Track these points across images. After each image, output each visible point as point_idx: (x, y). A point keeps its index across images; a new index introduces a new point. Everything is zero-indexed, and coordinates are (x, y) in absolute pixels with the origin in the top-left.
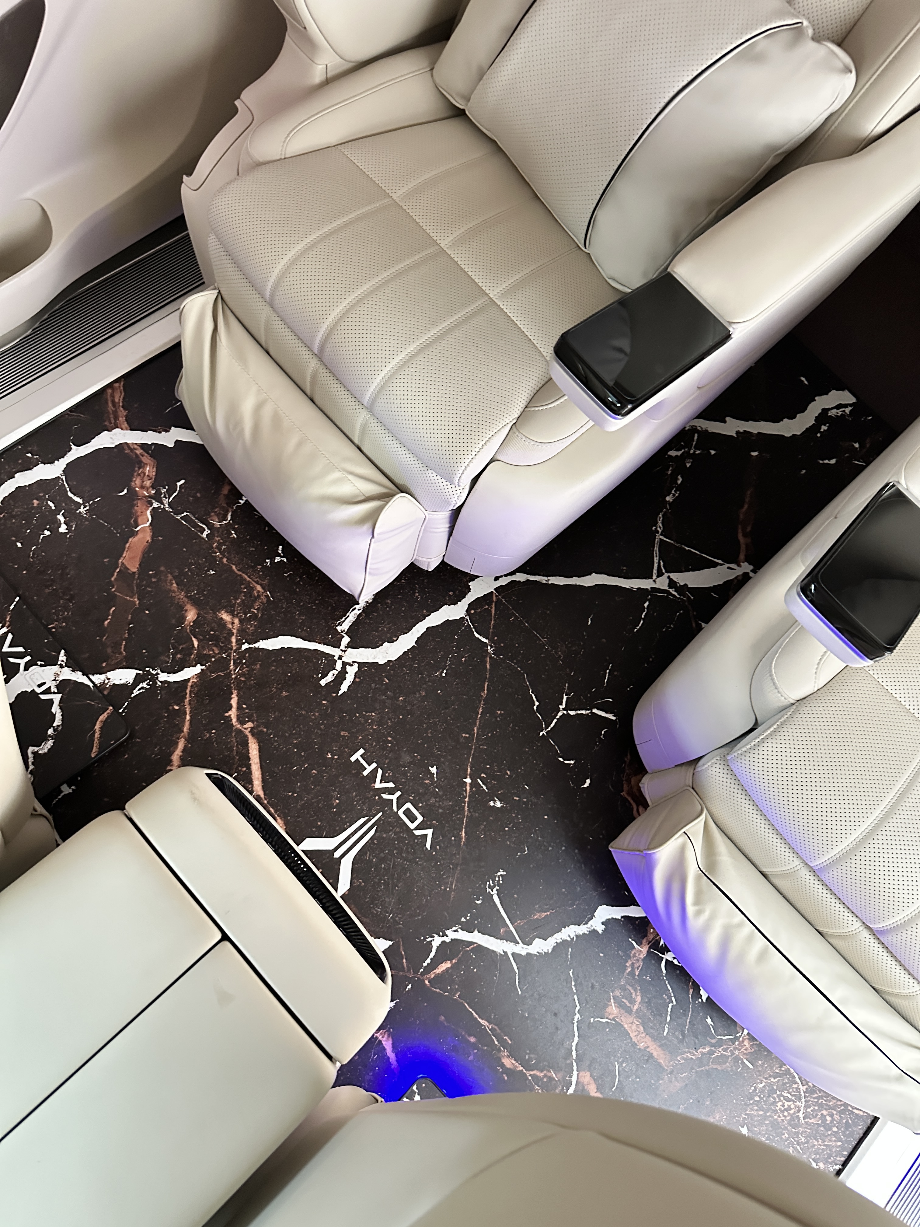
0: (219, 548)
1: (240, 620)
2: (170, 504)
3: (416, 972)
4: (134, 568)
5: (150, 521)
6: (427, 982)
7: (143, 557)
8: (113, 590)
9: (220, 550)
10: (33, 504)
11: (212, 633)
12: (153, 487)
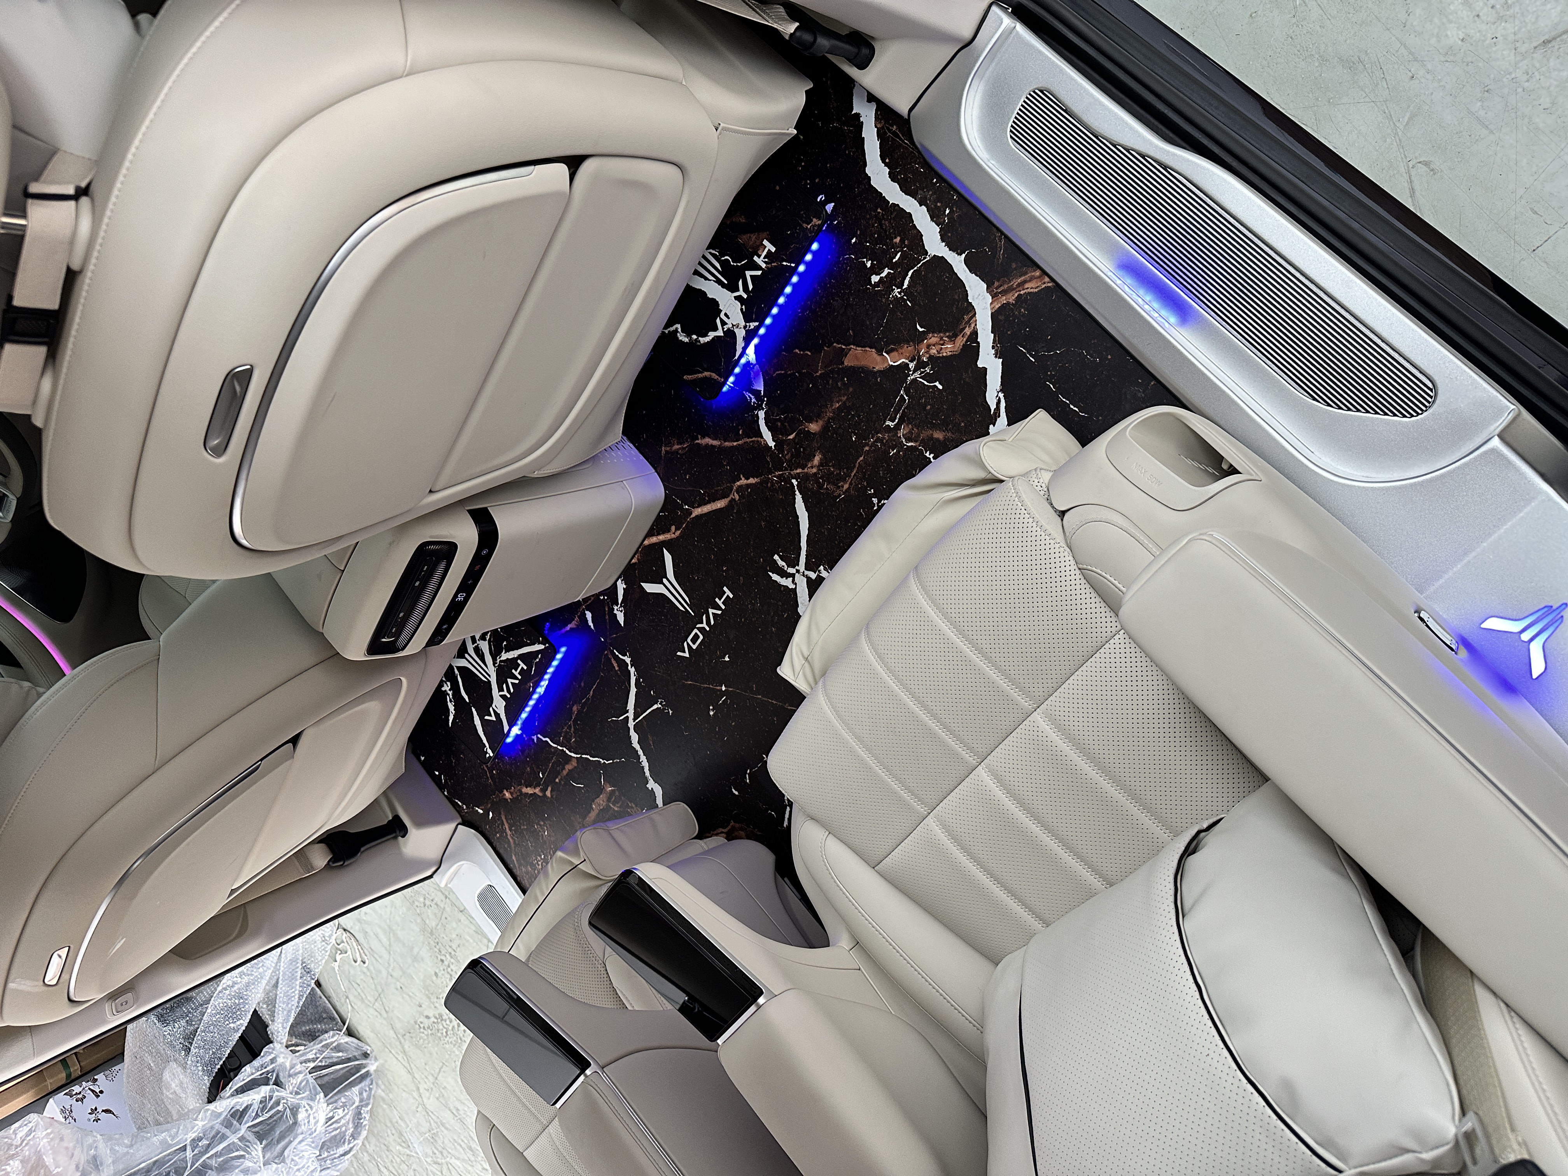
0: (878, 440)
1: (816, 473)
2: (915, 380)
3: (611, 644)
4: (848, 362)
5: (894, 364)
6: (606, 652)
7: (859, 368)
8: (826, 348)
10: (896, 238)
11: (802, 449)
12: (931, 358)
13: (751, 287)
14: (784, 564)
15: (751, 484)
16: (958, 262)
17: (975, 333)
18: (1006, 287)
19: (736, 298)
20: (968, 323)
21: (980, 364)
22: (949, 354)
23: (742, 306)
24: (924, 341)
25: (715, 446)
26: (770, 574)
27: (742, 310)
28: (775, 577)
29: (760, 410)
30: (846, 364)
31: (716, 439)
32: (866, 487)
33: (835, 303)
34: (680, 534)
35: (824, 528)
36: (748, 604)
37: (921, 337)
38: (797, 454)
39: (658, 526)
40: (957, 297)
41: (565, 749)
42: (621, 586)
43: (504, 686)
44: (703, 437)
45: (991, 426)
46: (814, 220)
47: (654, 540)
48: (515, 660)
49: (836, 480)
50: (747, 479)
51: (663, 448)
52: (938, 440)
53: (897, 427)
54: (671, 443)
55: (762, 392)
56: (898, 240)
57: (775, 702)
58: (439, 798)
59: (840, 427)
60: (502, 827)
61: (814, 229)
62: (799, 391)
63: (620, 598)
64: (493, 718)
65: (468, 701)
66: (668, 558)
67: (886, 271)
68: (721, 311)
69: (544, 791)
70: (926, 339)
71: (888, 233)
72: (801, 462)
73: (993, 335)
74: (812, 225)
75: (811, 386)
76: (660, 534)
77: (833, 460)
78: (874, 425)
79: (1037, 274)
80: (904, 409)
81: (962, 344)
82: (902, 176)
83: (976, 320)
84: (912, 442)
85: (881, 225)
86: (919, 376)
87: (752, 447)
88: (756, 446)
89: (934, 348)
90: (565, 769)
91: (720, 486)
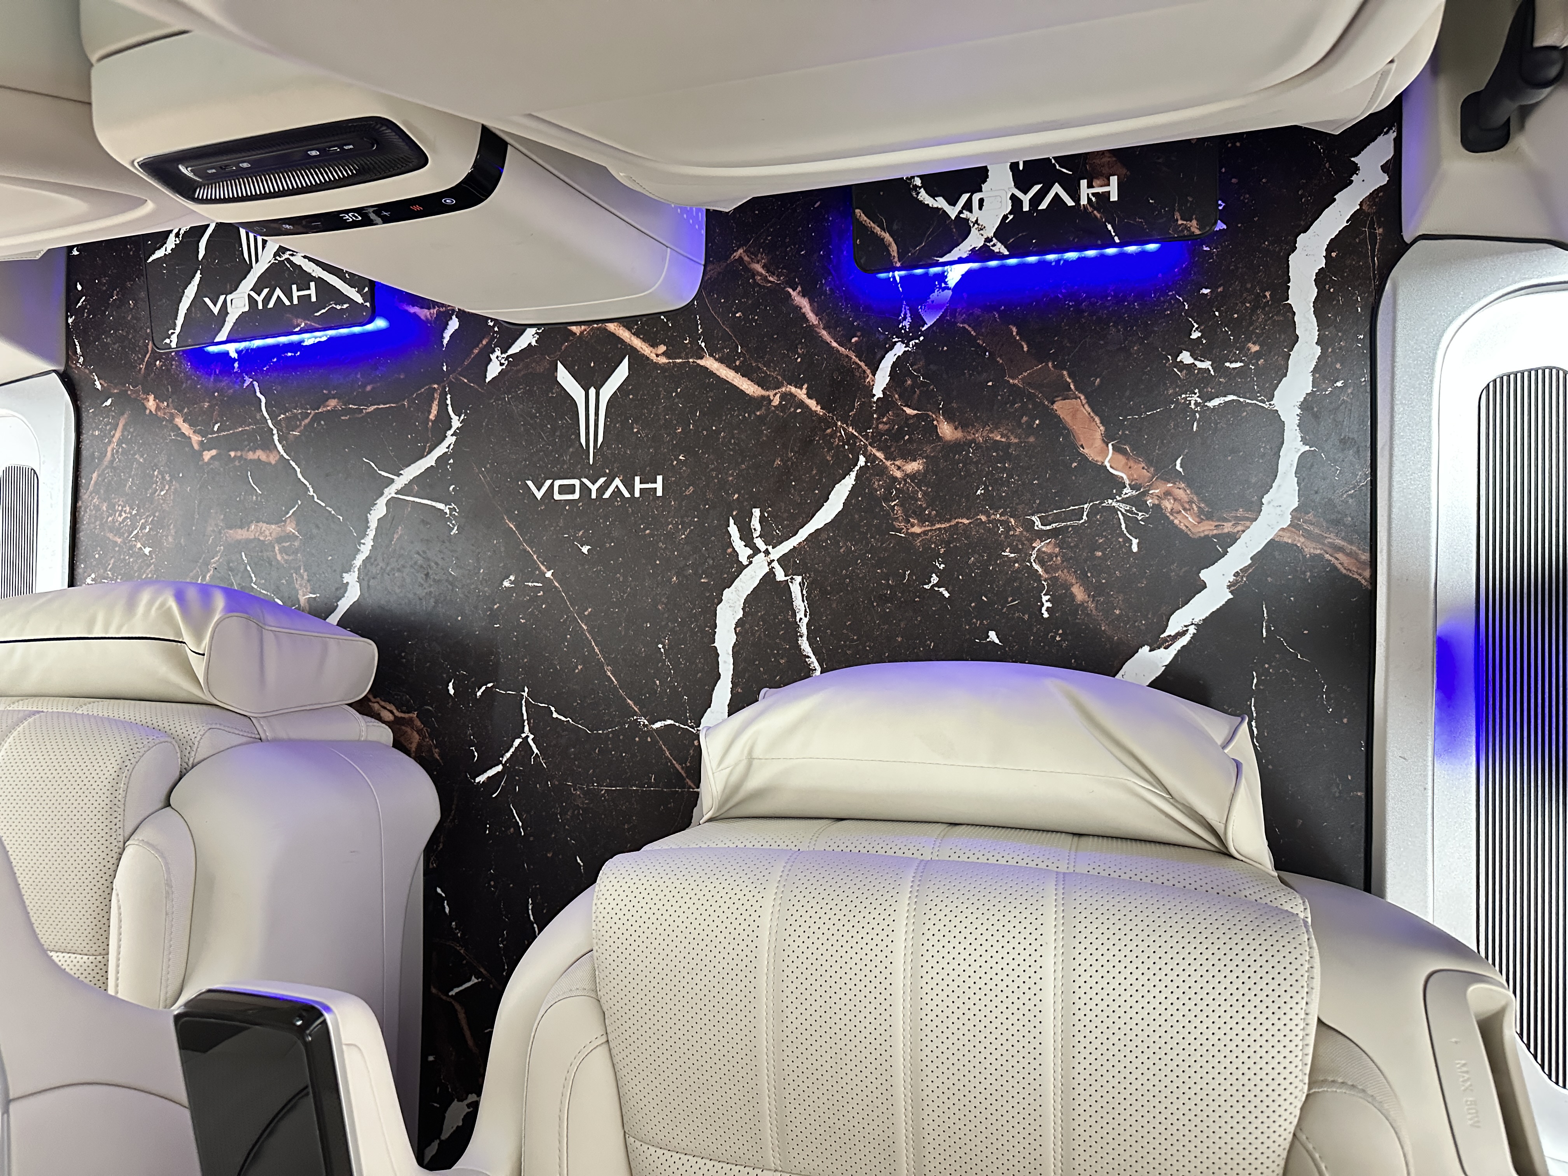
0: (1005, 523)
1: (896, 478)
2: (1115, 510)
3: (451, 384)
4: (1061, 408)
5: (1109, 468)
6: (436, 386)
7: (1065, 428)
8: (1050, 364)
9: (1002, 522)
10: (1254, 343)
11: (907, 437)
12: (1157, 507)
13: (1043, 206)
14: (758, 528)
15: (807, 406)
16: (1293, 447)
17: (1232, 539)
18: (1317, 531)
19: (1013, 197)
20: (1238, 520)
21: (1204, 575)
22: (1182, 527)
23: (1010, 213)
24: (1169, 482)
25: (807, 320)
26: (732, 521)
27: (1005, 217)
28: (733, 529)
29: (903, 343)
30: (1055, 407)
31: (817, 315)
32: (939, 555)
33: (1113, 331)
34: (664, 364)
35: (845, 544)
36: (671, 523)
37: (1170, 475)
38: (896, 436)
39: (645, 325)
40: (1254, 479)
41: (275, 431)
42: (529, 338)
43: (266, 291)
44: (804, 295)
45: (1146, 648)
46: (1194, 222)
47: (625, 334)
48: (310, 278)
49: (914, 512)
50: (810, 396)
51: (741, 251)
52: (1072, 596)
53: (1042, 535)
54: (756, 256)
55: (926, 327)
56: (1255, 348)
57: (597, 650)
58: (57, 321)
59: (976, 463)
60: (111, 430)
61: (1182, 231)
62: (970, 375)
63: (515, 349)
64: (216, 310)
65: (200, 257)
66: (622, 372)
67: (1206, 365)
68: (981, 191)
69: (204, 447)
70: (1174, 483)
71: (1251, 328)
72: (892, 449)
73: (1250, 562)
74: (1186, 225)
75: (990, 384)
76: (638, 337)
77: (932, 488)
78: (1017, 504)
79: (1364, 557)
80: (1070, 526)
81: (1206, 533)
82: (1332, 290)
83: (1249, 527)
84: (1042, 567)
85: (1254, 309)
86: (1123, 511)
87: (851, 371)
88: (858, 374)
89: (1172, 501)
90: (255, 452)
91: (768, 367)
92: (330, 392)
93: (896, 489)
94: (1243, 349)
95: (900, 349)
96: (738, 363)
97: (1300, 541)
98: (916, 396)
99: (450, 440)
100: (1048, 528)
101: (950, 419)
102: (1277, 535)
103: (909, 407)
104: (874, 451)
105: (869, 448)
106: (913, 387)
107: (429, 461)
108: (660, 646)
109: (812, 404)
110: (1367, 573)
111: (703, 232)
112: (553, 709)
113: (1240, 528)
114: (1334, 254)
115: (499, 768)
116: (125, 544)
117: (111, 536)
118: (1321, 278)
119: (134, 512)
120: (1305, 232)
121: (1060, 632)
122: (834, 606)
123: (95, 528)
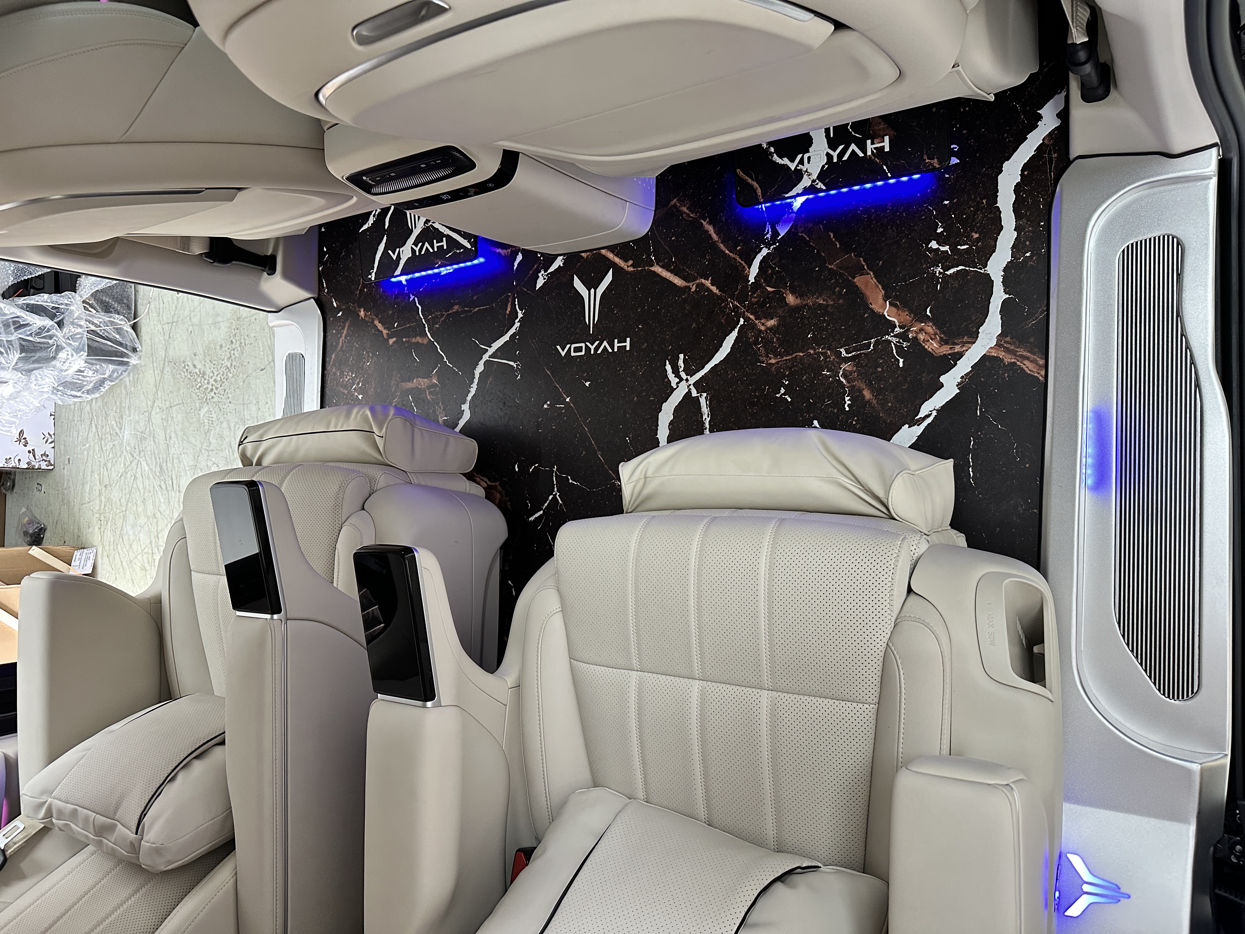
0: (824, 354)
1: (761, 330)
2: (889, 342)
4: (859, 281)
5: (886, 316)
6: (510, 294)
7: (861, 293)
8: (853, 255)
9: (822, 353)
10: (975, 233)
11: (768, 305)
13: (845, 158)
14: (683, 366)
15: (711, 291)
16: (999, 296)
17: (960, 355)
18: (1012, 347)
19: (828, 155)
20: (963, 344)
21: (942, 379)
22: (930, 350)
23: (826, 164)
24: (922, 322)
25: (712, 238)
26: (667, 362)
27: (823, 166)
28: (668, 367)
29: (767, 248)
30: (855, 280)
31: (717, 235)
32: (785, 376)
33: (890, 231)
34: (631, 271)
35: (731, 372)
36: (634, 365)
37: (924, 318)
38: (762, 305)
39: (622, 249)
40: (974, 318)
41: (426, 326)
42: (559, 262)
43: (420, 244)
44: (710, 223)
45: (907, 426)
46: (936, 160)
47: (610, 256)
48: (442, 235)
49: (771, 350)
50: (712, 284)
51: (675, 200)
52: (863, 396)
53: (846, 360)
54: (684, 202)
55: (780, 237)
56: (976, 236)
57: (593, 443)
58: (314, 269)
59: (808, 318)
60: (341, 330)
61: (929, 166)
62: (806, 265)
63: (551, 270)
64: (394, 258)
65: (386, 227)
66: (609, 278)
67: (946, 248)
68: (809, 152)
69: (390, 336)
70: (926, 323)
71: (974, 224)
72: (759, 313)
73: (971, 369)
74: (930, 162)
75: (817, 269)
76: (618, 256)
77: (782, 335)
78: (832, 342)
79: (1041, 363)
80: (863, 353)
81: (944, 353)
82: (1024, 196)
83: (970, 348)
84: (845, 380)
85: (975, 212)
86: (895, 342)
87: (737, 267)
88: (740, 269)
89: (924, 334)
90: (416, 338)
91: (689, 267)
92: (454, 301)
93: (761, 337)
94: (969, 237)
95: (765, 252)
96: (672, 267)
97: (1002, 354)
98: (774, 280)
99: (517, 325)
100: (850, 355)
101: (793, 292)
102: (988, 352)
103: (770, 287)
104: (749, 315)
105: (746, 313)
106: (772, 274)
107: (506, 338)
108: (627, 439)
109: (714, 289)
110: (1043, 373)
111: (654, 191)
112: (569, 477)
113: (965, 348)
114: (1026, 173)
115: (541, 512)
116: (349, 393)
117: (341, 389)
118: (1018, 189)
119: (354, 375)
120: (1008, 160)
121: (856, 418)
122: (725, 410)
123: (333, 386)
